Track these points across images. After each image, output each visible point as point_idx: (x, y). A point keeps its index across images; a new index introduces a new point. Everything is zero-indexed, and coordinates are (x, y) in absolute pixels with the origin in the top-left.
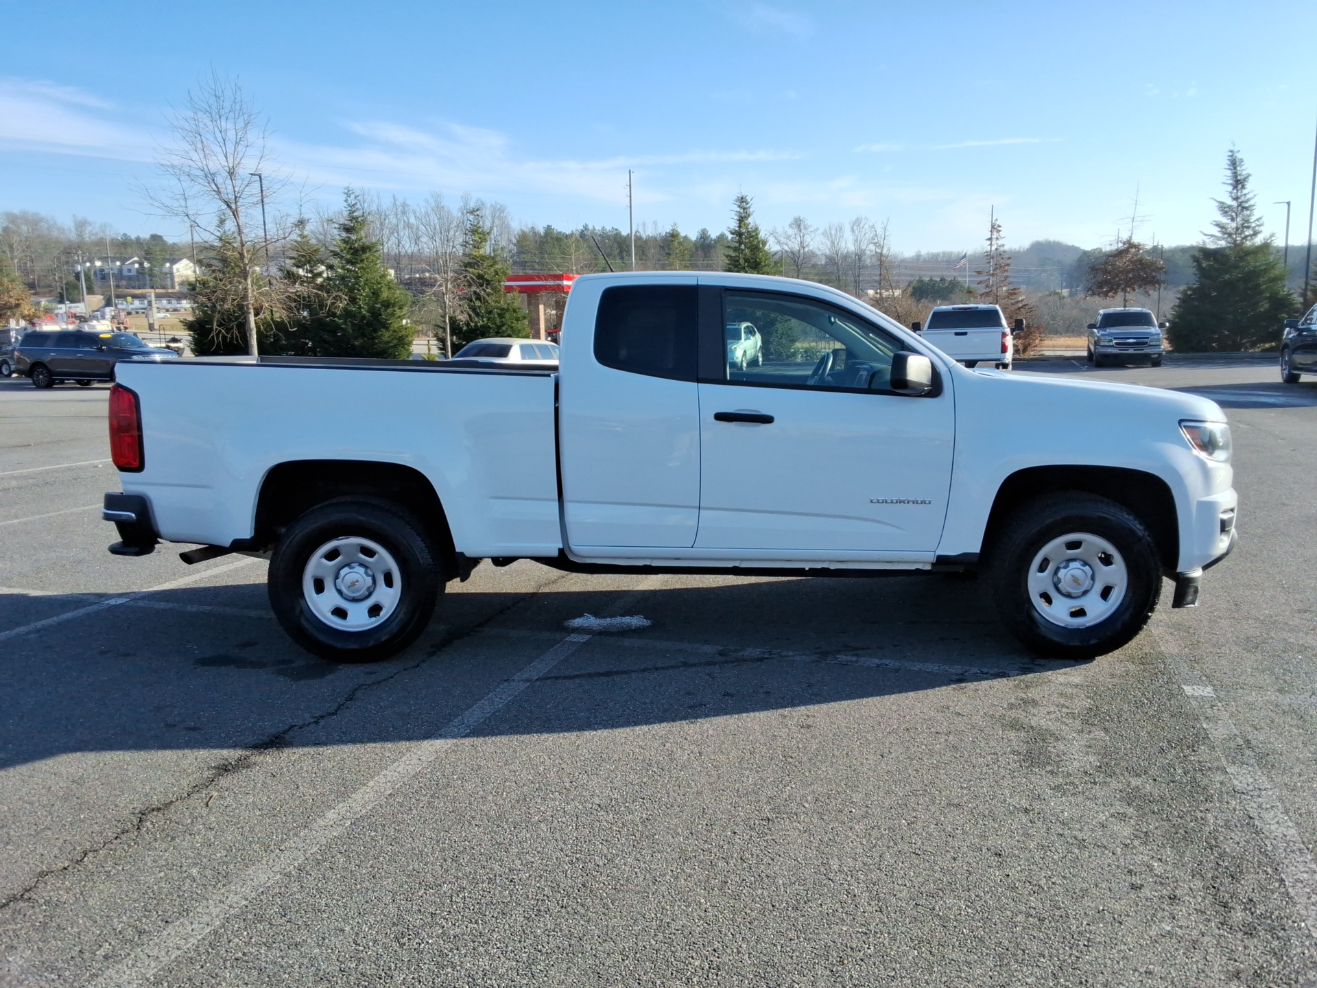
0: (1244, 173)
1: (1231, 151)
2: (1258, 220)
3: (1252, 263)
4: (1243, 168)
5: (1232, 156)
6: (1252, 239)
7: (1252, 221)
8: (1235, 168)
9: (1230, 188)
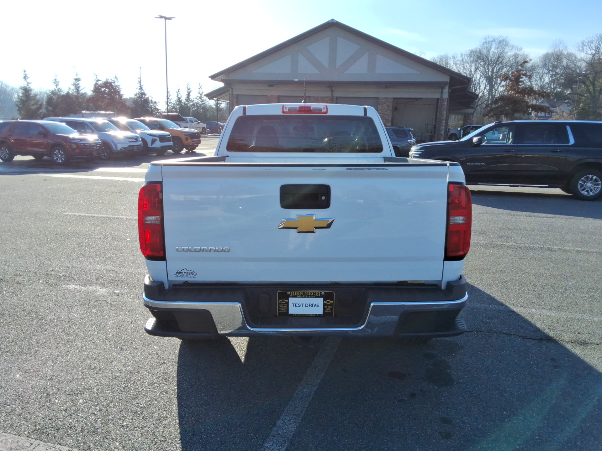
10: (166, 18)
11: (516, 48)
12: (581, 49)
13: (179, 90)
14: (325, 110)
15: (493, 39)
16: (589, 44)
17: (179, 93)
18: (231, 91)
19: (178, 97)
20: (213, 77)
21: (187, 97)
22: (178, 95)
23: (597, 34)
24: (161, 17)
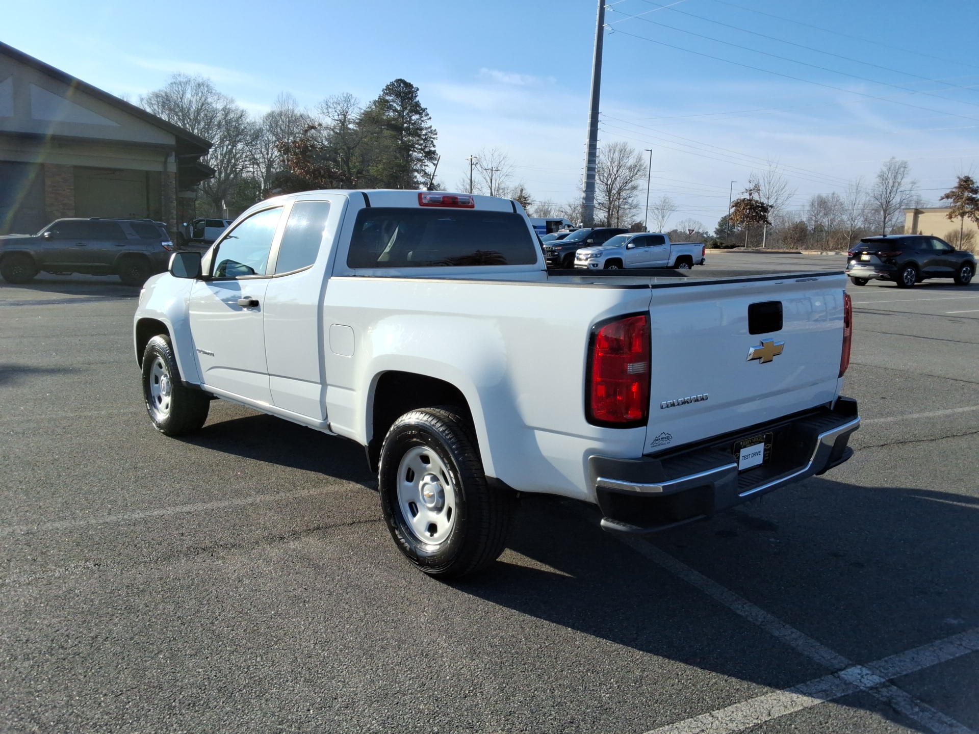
11: (225, 98)
12: (325, 111)
15: (186, 79)
16: (335, 106)
23: (343, 94)
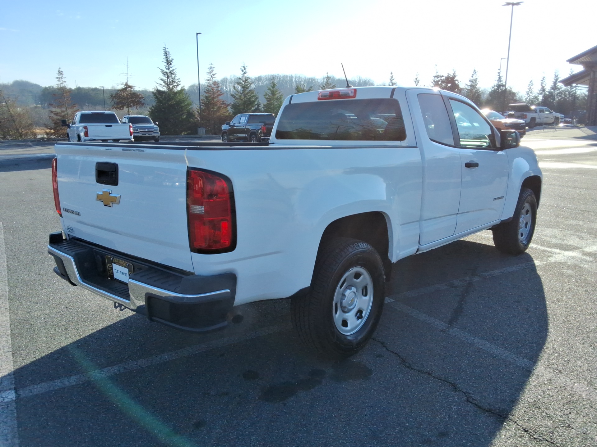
0: (171, 58)
1: (164, 48)
2: (178, 79)
3: (179, 98)
4: (170, 56)
5: (165, 50)
6: (177, 87)
7: (176, 79)
8: (167, 56)
9: (166, 64)
10: (513, 4)
13: (544, 77)
14: (352, 95)
17: (543, 81)
18: (592, 73)
19: (542, 86)
20: (572, 61)
21: (553, 85)
22: (542, 84)
24: (508, 4)
